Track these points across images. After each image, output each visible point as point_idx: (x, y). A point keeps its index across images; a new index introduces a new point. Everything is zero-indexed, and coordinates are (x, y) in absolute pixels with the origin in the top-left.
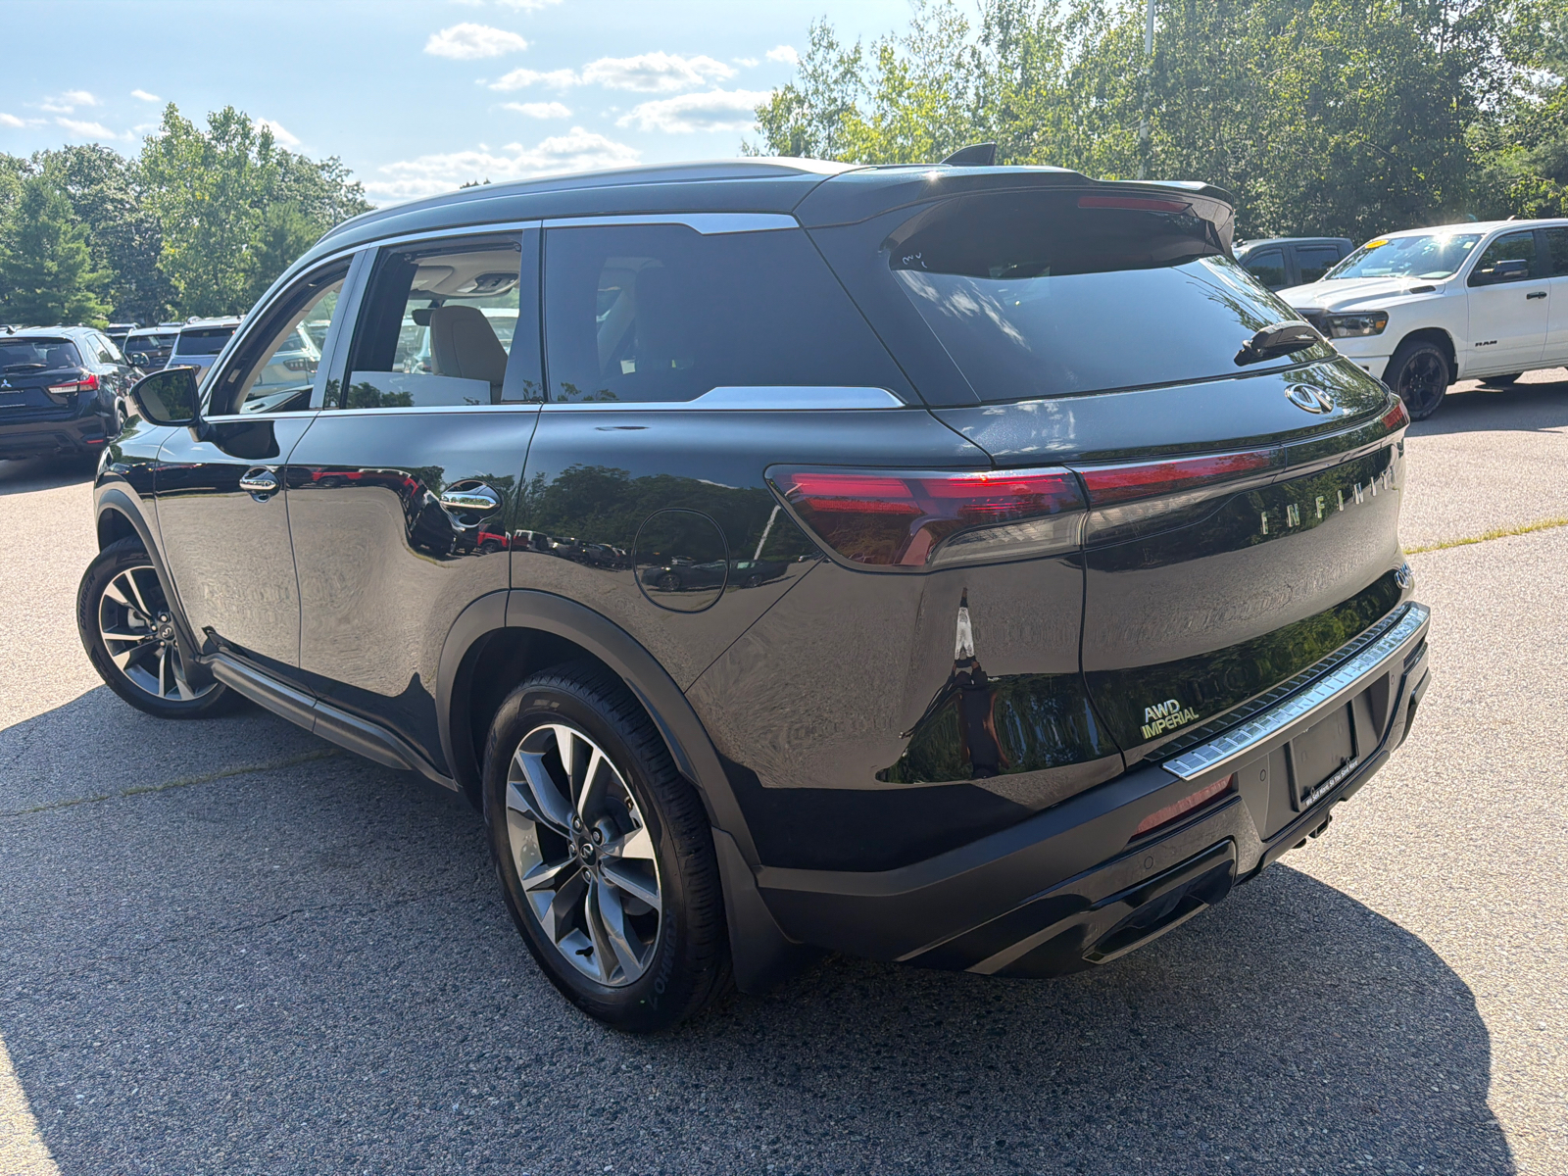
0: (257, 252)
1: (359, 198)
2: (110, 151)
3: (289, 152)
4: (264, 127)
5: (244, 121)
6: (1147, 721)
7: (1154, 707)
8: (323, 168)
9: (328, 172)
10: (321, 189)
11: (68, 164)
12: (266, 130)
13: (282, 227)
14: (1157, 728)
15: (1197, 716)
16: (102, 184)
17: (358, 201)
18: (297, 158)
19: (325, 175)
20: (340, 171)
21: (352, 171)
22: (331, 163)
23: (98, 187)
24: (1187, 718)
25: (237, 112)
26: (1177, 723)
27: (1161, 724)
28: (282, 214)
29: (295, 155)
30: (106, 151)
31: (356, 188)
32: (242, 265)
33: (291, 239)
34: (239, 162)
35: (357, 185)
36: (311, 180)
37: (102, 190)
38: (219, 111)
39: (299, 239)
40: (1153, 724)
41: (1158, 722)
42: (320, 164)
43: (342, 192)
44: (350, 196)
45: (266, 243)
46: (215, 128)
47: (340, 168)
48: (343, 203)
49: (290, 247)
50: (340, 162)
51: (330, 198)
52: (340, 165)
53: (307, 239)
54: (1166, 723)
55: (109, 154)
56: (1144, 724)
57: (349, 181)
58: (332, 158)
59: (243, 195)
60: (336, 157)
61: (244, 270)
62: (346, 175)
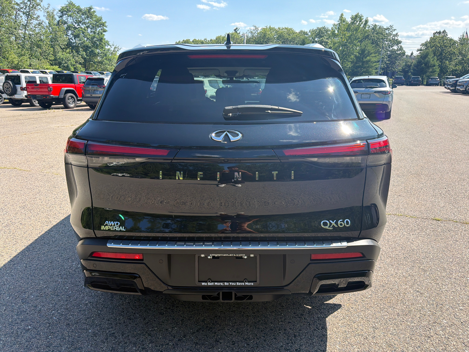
0: (356, 56)
1: (396, 38)
2: (327, 28)
3: (377, 25)
4: (366, 18)
5: (361, 17)
6: (105, 225)
7: (110, 222)
8: (387, 29)
9: (388, 30)
10: (384, 36)
11: (317, 32)
12: (367, 19)
13: (364, 48)
14: (107, 228)
15: (125, 230)
16: (323, 38)
17: (395, 39)
18: (379, 27)
19: (387, 32)
20: (392, 30)
21: (396, 30)
22: (390, 27)
23: (322, 39)
24: (120, 229)
25: (360, 14)
26: (115, 229)
27: (109, 227)
28: (366, 44)
29: (378, 26)
30: (326, 28)
31: (396, 35)
32: (351, 60)
33: (366, 52)
34: (357, 30)
35: (397, 34)
36: (382, 34)
37: (323, 39)
38: (354, 14)
39: (369, 52)
40: (106, 226)
41: (108, 226)
42: (386, 28)
43: (391, 37)
44: (393, 38)
45: (359, 53)
46: (352, 20)
47: (392, 29)
48: (390, 40)
49: (366, 54)
50: (393, 27)
51: (387, 38)
52: (393, 28)
53: (371, 52)
54: (111, 228)
55: (327, 29)
56: (103, 225)
57: (394, 33)
58: (391, 26)
59: (356, 39)
60: (392, 25)
61: (351, 62)
62: (394, 31)
